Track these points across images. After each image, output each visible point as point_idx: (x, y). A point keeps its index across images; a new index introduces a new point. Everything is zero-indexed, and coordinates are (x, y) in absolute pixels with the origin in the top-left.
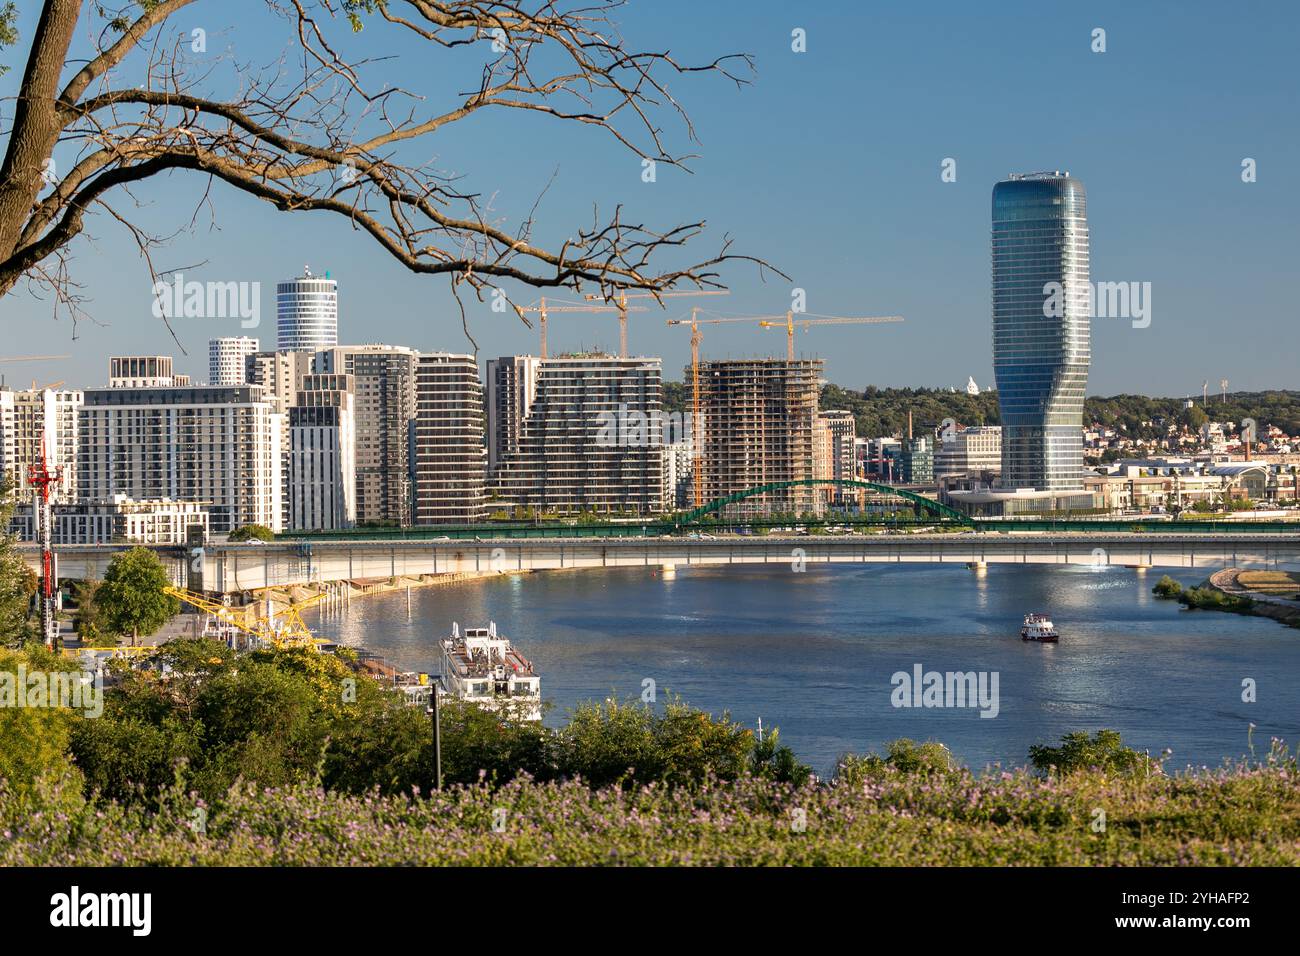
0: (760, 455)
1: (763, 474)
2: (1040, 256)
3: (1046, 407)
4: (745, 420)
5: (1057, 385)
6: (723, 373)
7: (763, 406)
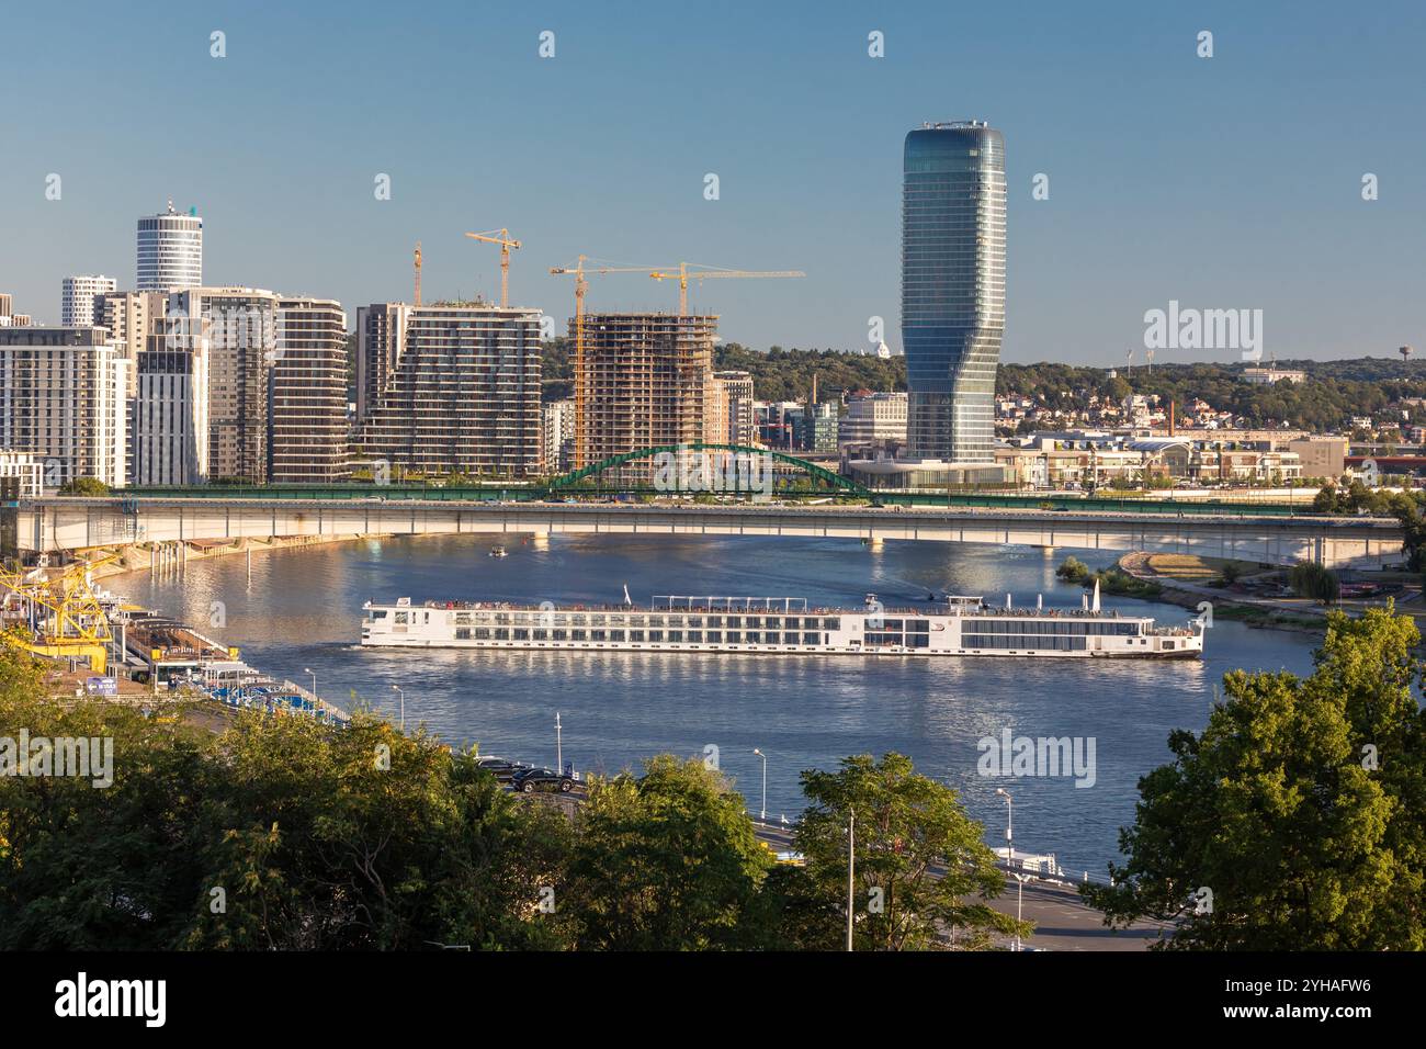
0: (647, 416)
1: (650, 437)
2: (953, 211)
3: (955, 373)
4: (632, 378)
5: (968, 349)
6: (610, 328)
7: (652, 364)
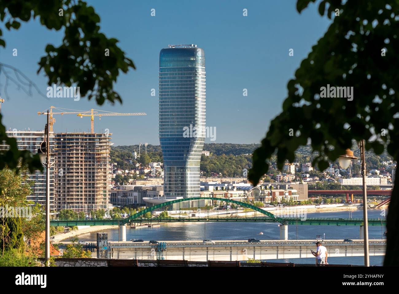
0: (82, 180)
1: (83, 190)
3: (187, 158)
4: (75, 163)
6: (65, 139)
7: (83, 156)
